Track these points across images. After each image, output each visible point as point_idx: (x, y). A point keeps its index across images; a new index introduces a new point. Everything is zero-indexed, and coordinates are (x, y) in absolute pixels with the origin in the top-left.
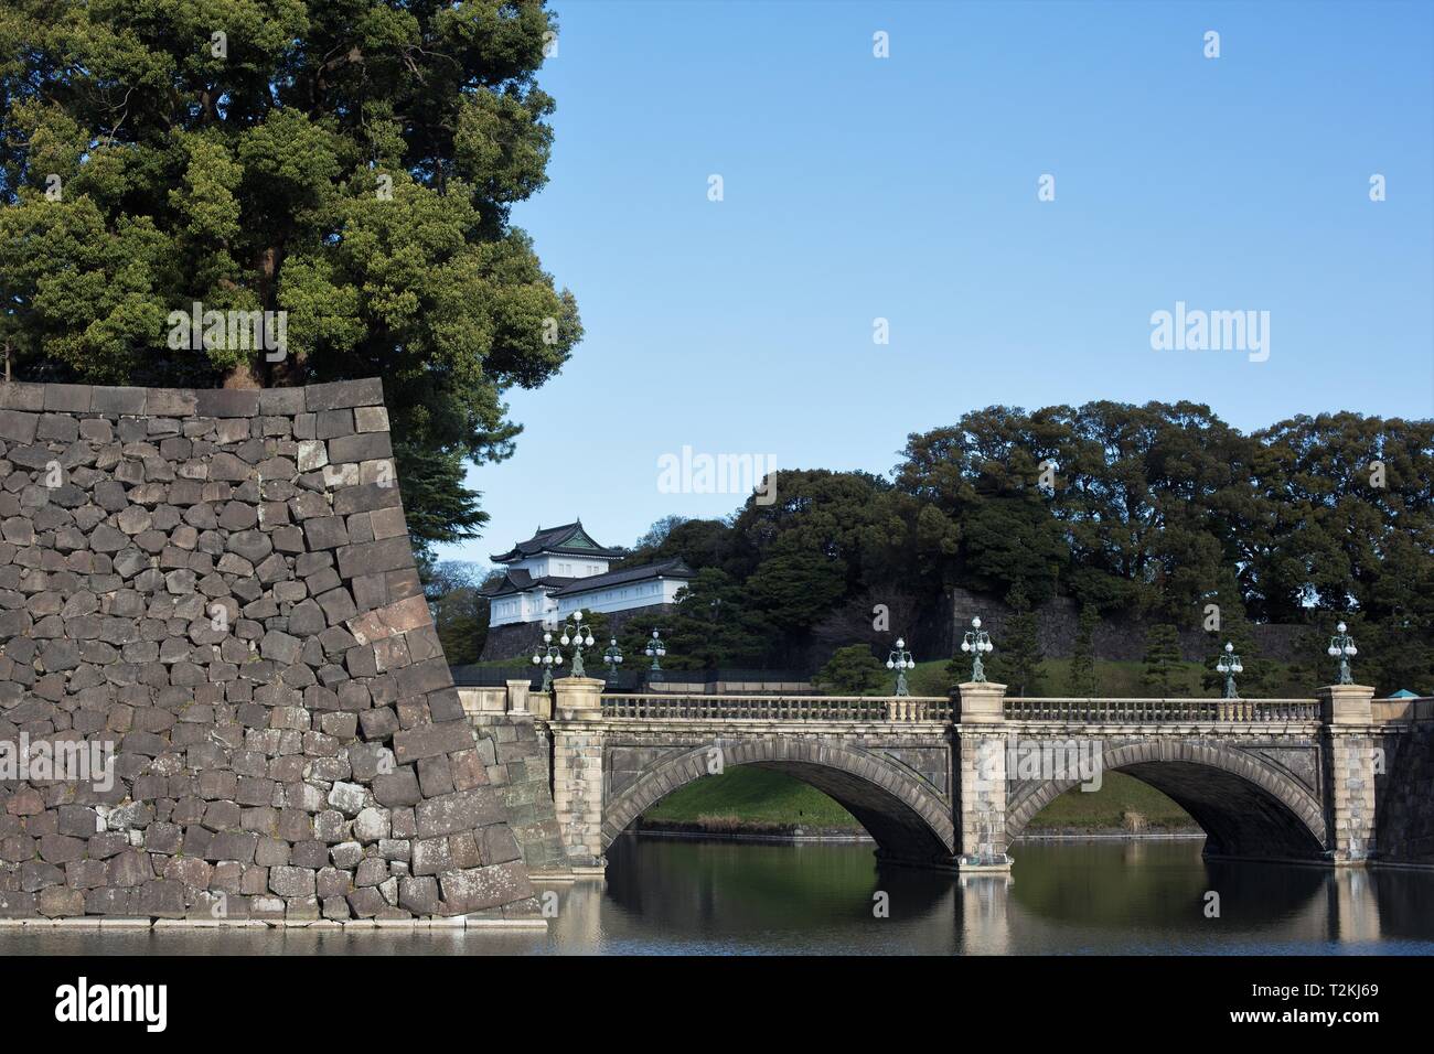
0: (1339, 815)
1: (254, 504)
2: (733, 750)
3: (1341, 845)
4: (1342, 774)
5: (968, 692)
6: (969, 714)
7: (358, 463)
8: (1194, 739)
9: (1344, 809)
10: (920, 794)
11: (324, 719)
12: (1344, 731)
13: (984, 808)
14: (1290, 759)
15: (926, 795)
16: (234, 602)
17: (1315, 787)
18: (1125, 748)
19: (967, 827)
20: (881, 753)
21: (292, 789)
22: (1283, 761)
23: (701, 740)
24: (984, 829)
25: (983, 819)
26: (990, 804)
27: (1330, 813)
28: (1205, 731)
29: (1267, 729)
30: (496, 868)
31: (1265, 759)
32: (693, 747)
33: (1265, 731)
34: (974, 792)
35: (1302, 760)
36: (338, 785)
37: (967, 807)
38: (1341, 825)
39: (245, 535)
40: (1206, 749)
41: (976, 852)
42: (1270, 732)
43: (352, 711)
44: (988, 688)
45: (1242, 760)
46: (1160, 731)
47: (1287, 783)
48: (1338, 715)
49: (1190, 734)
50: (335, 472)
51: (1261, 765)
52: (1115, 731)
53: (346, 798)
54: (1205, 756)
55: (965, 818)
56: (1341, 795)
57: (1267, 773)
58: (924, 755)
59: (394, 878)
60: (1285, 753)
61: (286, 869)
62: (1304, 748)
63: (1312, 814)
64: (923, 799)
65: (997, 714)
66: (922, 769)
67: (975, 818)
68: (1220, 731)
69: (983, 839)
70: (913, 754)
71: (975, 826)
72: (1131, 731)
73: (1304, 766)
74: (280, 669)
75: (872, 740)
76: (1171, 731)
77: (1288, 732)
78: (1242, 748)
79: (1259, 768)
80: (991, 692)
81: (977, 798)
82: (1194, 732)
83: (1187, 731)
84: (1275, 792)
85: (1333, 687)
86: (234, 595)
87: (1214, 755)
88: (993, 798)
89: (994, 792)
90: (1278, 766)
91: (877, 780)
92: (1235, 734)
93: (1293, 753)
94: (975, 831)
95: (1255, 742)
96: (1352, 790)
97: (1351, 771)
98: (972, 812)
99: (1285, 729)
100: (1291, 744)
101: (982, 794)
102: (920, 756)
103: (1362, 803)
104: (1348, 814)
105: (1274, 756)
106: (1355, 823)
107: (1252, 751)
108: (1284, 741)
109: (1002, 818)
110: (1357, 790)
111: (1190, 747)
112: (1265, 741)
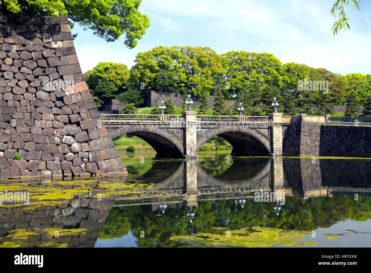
0: (274, 144)
1: (31, 52)
2: (128, 129)
3: (275, 152)
4: (275, 134)
5: (188, 114)
6: (188, 119)
7: (62, 41)
8: (241, 126)
9: (275, 143)
11: (59, 117)
13: (191, 143)
14: (262, 131)
15: (177, 140)
16: (27, 82)
17: (268, 138)
19: (187, 148)
20: (166, 129)
21: (51, 137)
22: (261, 131)
23: (120, 126)
24: (191, 148)
25: (191, 146)
26: (193, 142)
27: (272, 144)
28: (243, 124)
30: (113, 159)
32: (117, 128)
35: (265, 131)
36: (65, 137)
37: (187, 143)
38: (274, 147)
39: (28, 61)
40: (243, 128)
41: (190, 154)
42: (258, 124)
43: (67, 115)
44: (192, 113)
45: (251, 131)
46: (233, 124)
47: (262, 137)
49: (240, 125)
50: (55, 43)
52: (223, 124)
53: (68, 140)
54: (243, 130)
55: (187, 146)
56: (275, 139)
57: (257, 134)
58: (176, 130)
59: (84, 163)
60: (261, 129)
61: (51, 162)
62: (265, 128)
63: (267, 144)
64: (176, 141)
65: (195, 119)
66: (176, 133)
67: (189, 146)
68: (247, 124)
69: (191, 151)
70: (174, 129)
71: (189, 147)
72: (226, 124)
73: (265, 133)
74: (43, 102)
75: (164, 126)
78: (252, 128)
79: (255, 133)
81: (190, 141)
84: (259, 139)
85: (273, 113)
86: (26, 79)
87: (245, 130)
88: (194, 140)
89: (194, 139)
90: (260, 133)
91: (165, 136)
93: (263, 129)
94: (189, 149)
95: (255, 127)
96: (277, 138)
97: (277, 134)
98: (189, 144)
99: (262, 124)
100: (263, 127)
101: (191, 139)
102: (175, 130)
103: (279, 142)
104: (276, 144)
105: (259, 131)
106: (278, 147)
107: (254, 129)
108: (261, 127)
109: (196, 145)
110: (278, 138)
111: (240, 128)
112: (257, 126)
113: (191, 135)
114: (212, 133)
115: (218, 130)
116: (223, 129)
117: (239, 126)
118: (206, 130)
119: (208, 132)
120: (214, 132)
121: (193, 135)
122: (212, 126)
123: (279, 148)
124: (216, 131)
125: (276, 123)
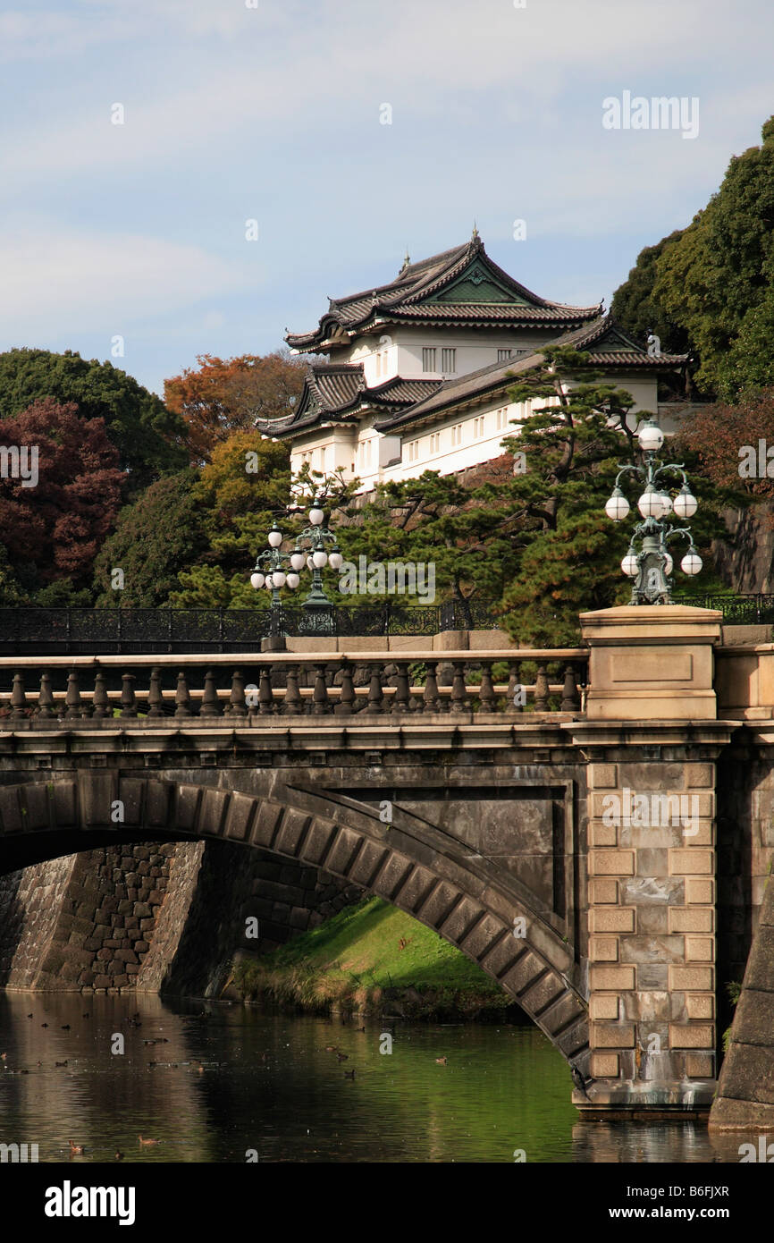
9: (616, 963)
12: (613, 742)
17: (557, 901)
22: (459, 827)
28: (212, 748)
29: (401, 736)
31: (401, 822)
33: (394, 746)
35: (515, 823)
40: (216, 794)
42: (411, 746)
46: (76, 750)
47: (466, 890)
48: (604, 696)
56: (607, 920)
57: (399, 860)
60: (463, 805)
68: (257, 747)
73: (519, 842)
76: (108, 749)
77: (469, 745)
78: (331, 794)
82: (180, 749)
83: (156, 749)
85: (586, 615)
92: (305, 754)
93: (488, 806)
95: (376, 774)
96: (644, 907)
97: (644, 854)
99: (457, 736)
100: (483, 777)
103: (674, 947)
104: (625, 979)
105: (434, 817)
106: (649, 1003)
107: (362, 804)
108: (460, 775)
110: (661, 908)
111: (171, 789)
112: (404, 774)
117: (167, 774)
123: (677, 1022)
125: (626, 730)
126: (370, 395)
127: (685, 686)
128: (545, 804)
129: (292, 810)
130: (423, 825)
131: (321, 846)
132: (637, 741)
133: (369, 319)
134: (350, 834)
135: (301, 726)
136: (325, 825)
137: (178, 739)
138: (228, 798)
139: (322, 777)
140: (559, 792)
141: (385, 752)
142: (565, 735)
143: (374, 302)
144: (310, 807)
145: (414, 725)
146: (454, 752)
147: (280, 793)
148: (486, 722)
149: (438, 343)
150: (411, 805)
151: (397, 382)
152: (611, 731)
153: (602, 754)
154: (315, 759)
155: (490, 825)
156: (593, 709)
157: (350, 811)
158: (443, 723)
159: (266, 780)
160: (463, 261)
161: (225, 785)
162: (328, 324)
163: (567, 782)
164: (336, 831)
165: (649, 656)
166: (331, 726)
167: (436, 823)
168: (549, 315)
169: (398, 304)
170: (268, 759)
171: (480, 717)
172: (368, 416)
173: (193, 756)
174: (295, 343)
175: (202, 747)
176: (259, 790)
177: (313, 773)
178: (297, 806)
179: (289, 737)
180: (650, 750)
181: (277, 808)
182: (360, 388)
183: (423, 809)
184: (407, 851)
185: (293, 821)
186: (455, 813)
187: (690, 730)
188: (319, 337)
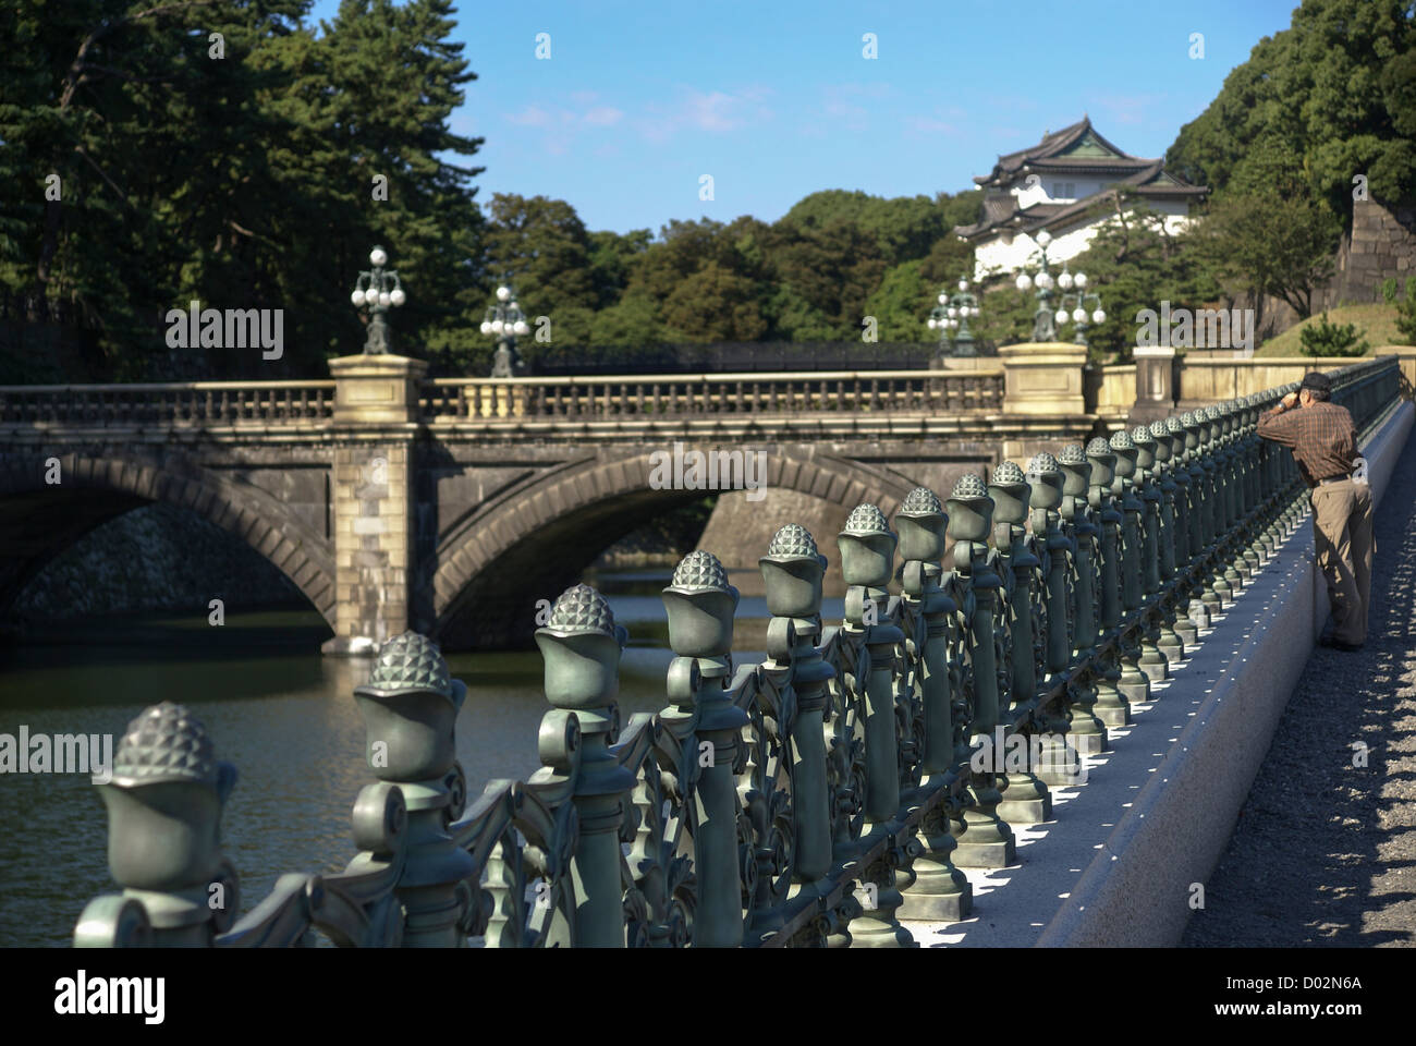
5: (346, 372)
6: (346, 409)
8: (760, 447)
10: (282, 540)
12: (1019, 428)
13: (367, 559)
14: (937, 477)
18: (632, 461)
19: (343, 594)
22: (926, 481)
24: (372, 596)
25: (370, 581)
26: (382, 555)
28: (774, 432)
29: (890, 425)
31: (890, 478)
33: (886, 431)
34: (354, 535)
37: (344, 561)
41: (360, 633)
42: (896, 430)
46: (691, 433)
48: (1014, 399)
49: (748, 438)
51: (881, 488)
52: (612, 434)
55: (340, 578)
58: (293, 477)
60: (929, 466)
62: (965, 459)
65: (394, 408)
66: (291, 500)
67: (355, 579)
68: (801, 431)
69: (369, 612)
70: (277, 473)
71: (354, 589)
72: (641, 434)
75: (213, 454)
76: (710, 433)
77: (932, 430)
78: (846, 460)
80: (383, 371)
81: (357, 544)
82: (754, 432)
83: (739, 432)
87: (792, 474)
88: (383, 544)
89: (388, 535)
92: (831, 436)
93: (944, 467)
94: (354, 599)
95: (875, 448)
98: (352, 569)
99: (925, 425)
100: (941, 451)
101: (369, 539)
102: (289, 478)
105: (910, 475)
107: (868, 467)
108: (925, 449)
109: (401, 578)
112: (892, 447)
113: (373, 512)
114: (538, 497)
115: (584, 475)
116: (616, 466)
118: (500, 476)
119: (513, 490)
120: (555, 488)
121: (383, 507)
122: (541, 451)
124: (569, 481)
125: (1027, 421)
126: (1020, 213)
127: (1064, 395)
128: (980, 466)
129: (824, 471)
130: (904, 481)
131: (842, 491)
132: (1033, 428)
133: (1021, 168)
134: (859, 485)
135: (828, 419)
136: (843, 479)
137: (752, 426)
138: (784, 463)
139: (842, 450)
140: (988, 459)
141: (880, 436)
142: (990, 424)
143: (1024, 157)
144: (834, 468)
145: (897, 418)
146: (922, 436)
147: (817, 459)
148: (943, 417)
149: (1064, 181)
150: (896, 467)
151: (1038, 205)
152: (1017, 422)
153: (1013, 435)
154: (837, 437)
155: (946, 481)
156: (1007, 408)
157: (859, 472)
158: (915, 416)
159: (807, 451)
160: (1079, 132)
161: (782, 454)
162: (998, 171)
163: (993, 453)
164: (850, 483)
165: (1042, 375)
166: (847, 419)
167: (912, 478)
168: (1130, 164)
169: (1037, 158)
170: (810, 438)
171: (940, 413)
172: (1020, 226)
173: (761, 437)
174: (978, 182)
175: (767, 432)
176: (802, 457)
177: (836, 447)
178: (827, 467)
179: (821, 426)
180: (1042, 433)
181: (813, 469)
182: (1015, 208)
183: (904, 470)
184: (894, 496)
185: (824, 477)
186: (924, 473)
187: (1066, 421)
188: (993, 178)
